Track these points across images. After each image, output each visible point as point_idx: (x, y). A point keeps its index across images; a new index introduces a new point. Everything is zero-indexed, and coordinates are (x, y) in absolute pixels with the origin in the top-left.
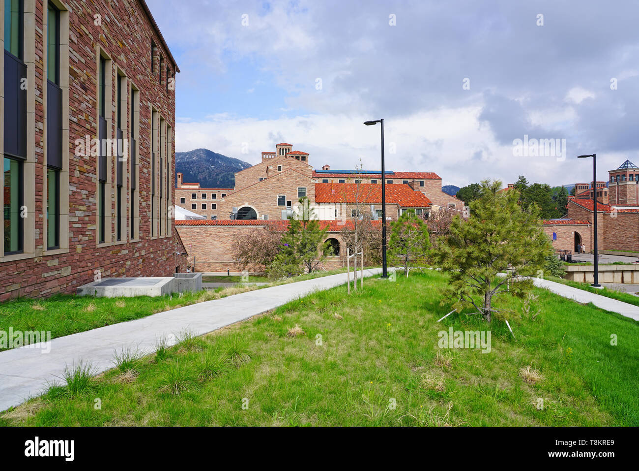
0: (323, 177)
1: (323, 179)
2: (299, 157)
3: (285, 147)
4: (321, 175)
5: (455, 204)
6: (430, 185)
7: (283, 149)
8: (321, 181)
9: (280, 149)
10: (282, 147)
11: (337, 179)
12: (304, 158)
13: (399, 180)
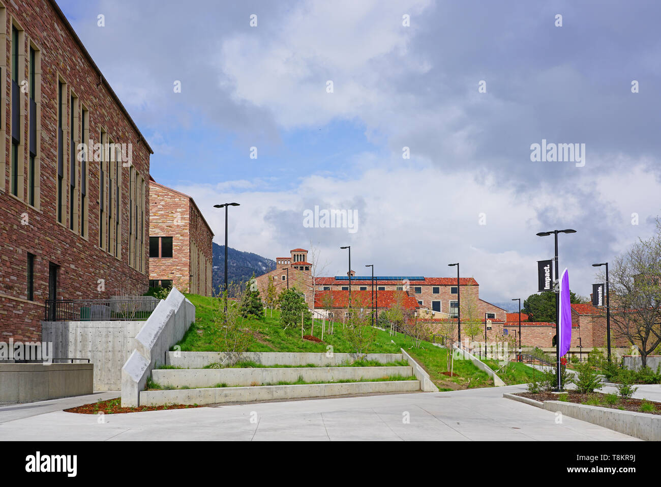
0: (342, 285)
1: (342, 286)
2: (303, 267)
3: (299, 253)
4: (341, 282)
5: (495, 314)
6: (464, 292)
7: (298, 255)
8: (322, 288)
9: (295, 255)
10: (296, 253)
11: (357, 286)
12: (307, 269)
13: (428, 286)
